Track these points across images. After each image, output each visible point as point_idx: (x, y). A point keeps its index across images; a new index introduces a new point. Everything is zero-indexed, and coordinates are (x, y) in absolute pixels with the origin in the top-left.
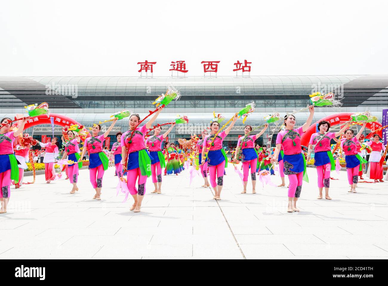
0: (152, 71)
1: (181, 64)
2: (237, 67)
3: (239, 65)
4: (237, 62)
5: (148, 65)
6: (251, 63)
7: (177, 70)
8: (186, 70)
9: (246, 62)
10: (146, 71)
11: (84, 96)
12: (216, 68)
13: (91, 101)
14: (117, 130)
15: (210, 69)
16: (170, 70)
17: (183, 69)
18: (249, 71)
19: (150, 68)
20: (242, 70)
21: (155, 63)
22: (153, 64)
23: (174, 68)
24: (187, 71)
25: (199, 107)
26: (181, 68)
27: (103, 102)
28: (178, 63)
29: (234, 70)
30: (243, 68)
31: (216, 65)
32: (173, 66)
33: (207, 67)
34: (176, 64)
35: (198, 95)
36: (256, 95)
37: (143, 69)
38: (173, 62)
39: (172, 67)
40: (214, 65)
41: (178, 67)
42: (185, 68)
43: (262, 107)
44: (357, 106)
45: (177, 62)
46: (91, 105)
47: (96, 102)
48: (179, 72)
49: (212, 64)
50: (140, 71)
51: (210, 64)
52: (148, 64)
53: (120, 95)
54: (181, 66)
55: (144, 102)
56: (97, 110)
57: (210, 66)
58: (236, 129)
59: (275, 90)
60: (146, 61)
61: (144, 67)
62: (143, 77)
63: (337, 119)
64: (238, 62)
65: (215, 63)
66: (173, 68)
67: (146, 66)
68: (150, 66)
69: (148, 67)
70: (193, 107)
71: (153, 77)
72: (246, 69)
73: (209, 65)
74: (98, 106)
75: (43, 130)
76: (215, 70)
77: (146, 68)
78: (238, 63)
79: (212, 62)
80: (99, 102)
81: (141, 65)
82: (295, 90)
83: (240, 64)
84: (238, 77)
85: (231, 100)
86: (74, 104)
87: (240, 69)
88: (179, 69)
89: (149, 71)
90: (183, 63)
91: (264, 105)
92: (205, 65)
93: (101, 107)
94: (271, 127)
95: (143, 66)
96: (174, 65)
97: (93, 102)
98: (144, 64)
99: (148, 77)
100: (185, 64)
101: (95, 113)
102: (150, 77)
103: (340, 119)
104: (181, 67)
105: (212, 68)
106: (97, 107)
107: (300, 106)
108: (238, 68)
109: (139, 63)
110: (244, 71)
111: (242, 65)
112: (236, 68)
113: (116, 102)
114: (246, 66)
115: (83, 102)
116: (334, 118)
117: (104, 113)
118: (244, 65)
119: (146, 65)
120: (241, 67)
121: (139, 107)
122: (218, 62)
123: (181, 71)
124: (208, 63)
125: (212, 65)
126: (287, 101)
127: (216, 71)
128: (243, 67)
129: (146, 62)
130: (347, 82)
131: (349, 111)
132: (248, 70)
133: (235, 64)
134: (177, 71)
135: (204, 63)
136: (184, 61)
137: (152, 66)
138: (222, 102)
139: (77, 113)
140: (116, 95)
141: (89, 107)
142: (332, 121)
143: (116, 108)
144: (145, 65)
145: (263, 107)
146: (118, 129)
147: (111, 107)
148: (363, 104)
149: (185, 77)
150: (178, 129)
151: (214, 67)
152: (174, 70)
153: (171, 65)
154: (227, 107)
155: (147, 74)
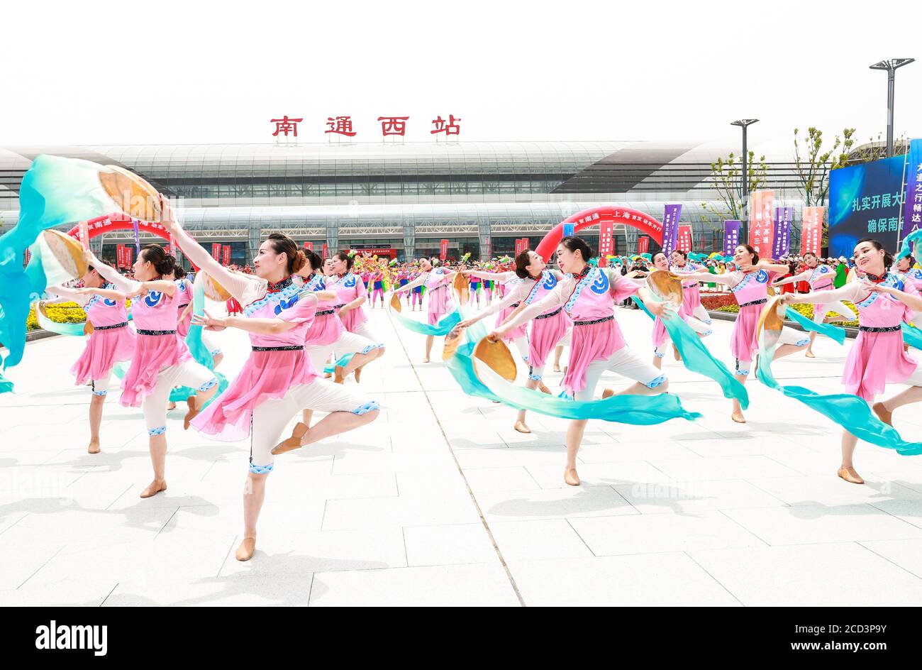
0: (295, 134)
1: (345, 121)
2: (437, 127)
3: (440, 124)
4: (437, 119)
5: (289, 124)
6: (459, 120)
7: (337, 131)
8: (352, 132)
9: (452, 119)
10: (286, 134)
11: (182, 177)
12: (403, 129)
13: (195, 186)
14: (241, 234)
15: (393, 130)
16: (326, 132)
17: (347, 130)
18: (458, 133)
19: (293, 129)
20: (445, 132)
21: (300, 120)
22: (297, 123)
23: (333, 128)
24: (354, 134)
25: (376, 195)
26: (344, 128)
27: (215, 188)
28: (340, 120)
29: (433, 132)
30: (447, 129)
31: (403, 124)
32: (331, 125)
33: (387, 126)
34: (336, 122)
35: (373, 175)
36: (468, 173)
37: (281, 131)
38: (330, 119)
39: (329, 128)
40: (399, 123)
41: (339, 128)
42: (350, 129)
43: (477, 193)
44: (625, 192)
45: (338, 118)
46: (195, 193)
47: (204, 187)
48: (340, 135)
49: (395, 121)
50: (275, 134)
51: (393, 121)
52: (288, 122)
53: (244, 176)
54: (344, 125)
55: (284, 186)
56: (206, 201)
57: (393, 125)
58: (436, 231)
59: (500, 165)
60: (286, 118)
61: (283, 127)
62: (280, 145)
63: (596, 216)
64: (439, 117)
65: (401, 121)
66: (331, 129)
67: (285, 126)
68: (292, 126)
69: (288, 127)
70: (366, 195)
71: (299, 145)
72: (453, 129)
73: (391, 123)
74: (206, 194)
75: (119, 236)
76: (400, 132)
77: (286, 128)
78: (439, 119)
79: (395, 119)
80: (209, 187)
81: (278, 124)
82: (531, 165)
83: (443, 122)
84: (439, 143)
85: (429, 183)
86: (168, 192)
87: (441, 130)
88: (341, 130)
89: (291, 134)
90: (348, 120)
91: (481, 190)
92: (384, 124)
93: (213, 196)
94: (492, 226)
95: (281, 126)
96: (333, 124)
97: (200, 187)
98: (283, 122)
99: (289, 145)
100: (350, 122)
101: (203, 206)
102: (293, 145)
103: (600, 216)
104: (344, 126)
105: (396, 129)
106: (207, 196)
107: (539, 192)
108: (439, 128)
109: (273, 121)
110: (448, 133)
111: (445, 124)
112: (435, 129)
113: (237, 187)
114: (452, 125)
115: (183, 188)
116: (591, 214)
117: (218, 206)
118: (449, 124)
119: (285, 123)
120: (444, 127)
121: (277, 195)
122: (406, 118)
123: (344, 133)
124: (388, 121)
125: (395, 123)
126: (517, 184)
127: (403, 134)
129: (286, 119)
130: (613, 152)
131: (614, 200)
133: (434, 122)
134: (337, 134)
135: (382, 121)
136: (349, 117)
137: (295, 125)
138: (413, 186)
140: (237, 176)
141: (192, 197)
142: (588, 219)
143: (239, 197)
144: (283, 124)
145: (480, 193)
146: (244, 232)
147: (229, 196)
148: (635, 189)
149: (351, 144)
150: (342, 232)
151: (399, 126)
152: (332, 131)
153: (328, 124)
154: (422, 194)
155: (287, 139)
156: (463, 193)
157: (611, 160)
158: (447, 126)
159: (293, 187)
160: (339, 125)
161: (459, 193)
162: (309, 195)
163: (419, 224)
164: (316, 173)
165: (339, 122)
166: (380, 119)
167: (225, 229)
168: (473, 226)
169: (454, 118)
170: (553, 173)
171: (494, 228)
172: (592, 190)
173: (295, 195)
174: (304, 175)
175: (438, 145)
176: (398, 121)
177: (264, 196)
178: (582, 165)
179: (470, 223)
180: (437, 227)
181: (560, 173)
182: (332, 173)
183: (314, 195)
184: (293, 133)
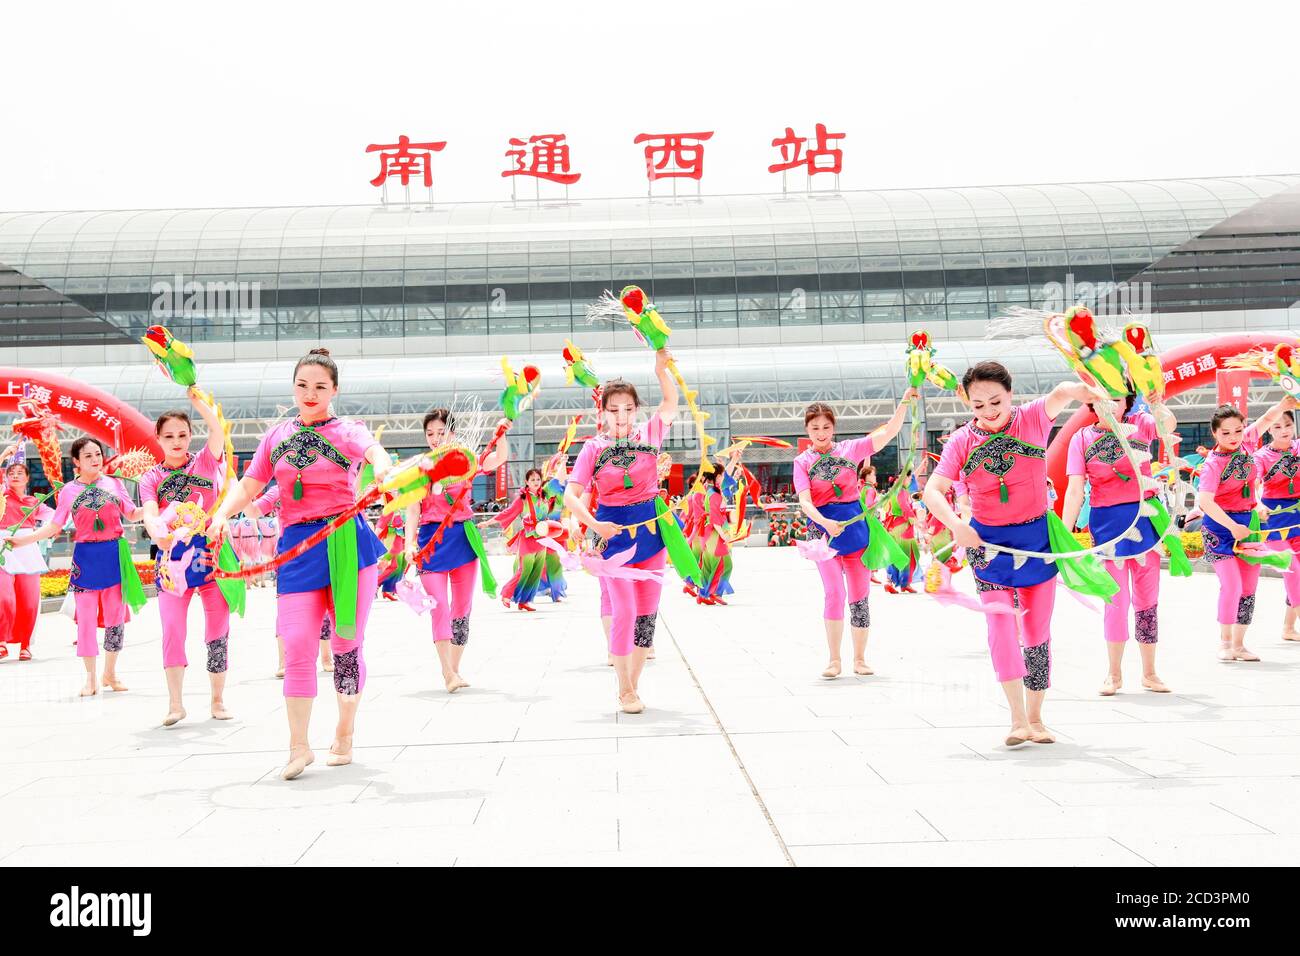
0: (428, 182)
1: (551, 147)
2: (785, 156)
3: (791, 147)
4: (783, 135)
5: (413, 157)
6: (841, 136)
7: (533, 172)
8: (570, 173)
9: (822, 133)
10: (405, 181)
12: (698, 163)
15: (672, 166)
16: (506, 174)
17: (558, 170)
18: (837, 168)
19: (421, 168)
21: (439, 146)
22: (431, 152)
23: (523, 165)
24: (574, 178)
26: (551, 164)
28: (539, 143)
29: (774, 169)
30: (810, 161)
31: (699, 150)
32: (516, 156)
33: (658, 157)
34: (529, 148)
36: (865, 269)
37: (392, 173)
38: (514, 142)
39: (511, 164)
40: (688, 148)
41: (536, 163)
42: (566, 166)
43: (890, 319)
45: (534, 139)
48: (541, 180)
49: (678, 144)
50: (378, 181)
51: (673, 144)
52: (411, 151)
53: (298, 286)
54: (551, 155)
55: (400, 310)
57: (672, 154)
58: (784, 415)
59: (947, 247)
60: (404, 140)
61: (397, 164)
62: (390, 207)
63: (1208, 362)
64: (789, 132)
65: (693, 142)
66: (517, 166)
67: (403, 160)
68: (420, 160)
69: (411, 163)
71: (436, 207)
72: (821, 161)
73: (667, 148)
74: (205, 332)
76: (691, 170)
77: (405, 166)
78: (790, 136)
79: (678, 137)
81: (384, 157)
82: (1029, 244)
83: (798, 142)
84: (791, 196)
85: (767, 295)
86: (107, 328)
87: (796, 163)
88: (543, 168)
89: (417, 180)
90: (559, 144)
91: (899, 312)
92: (649, 152)
93: (221, 338)
94: (930, 400)
95: (391, 161)
96: (522, 154)
98: (396, 151)
99: (412, 207)
100: (565, 149)
102: (422, 208)
103: (1216, 361)
104: (549, 159)
105: (681, 162)
106: (204, 337)
108: (791, 159)
109: (372, 148)
110: (813, 170)
111: (804, 147)
112: (780, 161)
114: (822, 150)
115: (144, 317)
116: (1192, 358)
117: (233, 360)
118: (814, 146)
119: (403, 154)
120: (802, 156)
121: (382, 332)
122: (706, 136)
123: (550, 176)
124: (661, 143)
125: (679, 147)
126: (994, 293)
127: (697, 174)
128: (811, 154)
129: (404, 142)
132: (832, 165)
133: (776, 142)
134: (533, 178)
135: (645, 144)
136: (562, 137)
137: (427, 157)
138: (726, 302)
139: (118, 363)
140: (282, 287)
142: (1186, 370)
143: (284, 338)
144: (397, 157)
145: (896, 320)
149: (567, 203)
150: (545, 422)
152: (520, 172)
153: (510, 153)
154: (749, 324)
155: (408, 193)
156: (854, 320)
158: (809, 152)
159: (421, 311)
160: (536, 156)
161: (843, 319)
162: (462, 332)
163: (740, 399)
164: (482, 277)
165: (536, 149)
166: (640, 138)
167: (249, 416)
168: (879, 402)
169: (828, 131)
170: (1089, 262)
171: (936, 405)
172: (1194, 303)
173: (428, 332)
174: (450, 282)
175: (789, 200)
176: (685, 142)
177: (349, 335)
178: (1166, 240)
179: (871, 394)
180: (785, 405)
181: (1107, 262)
182: (521, 276)
183: (474, 331)
184: (421, 178)
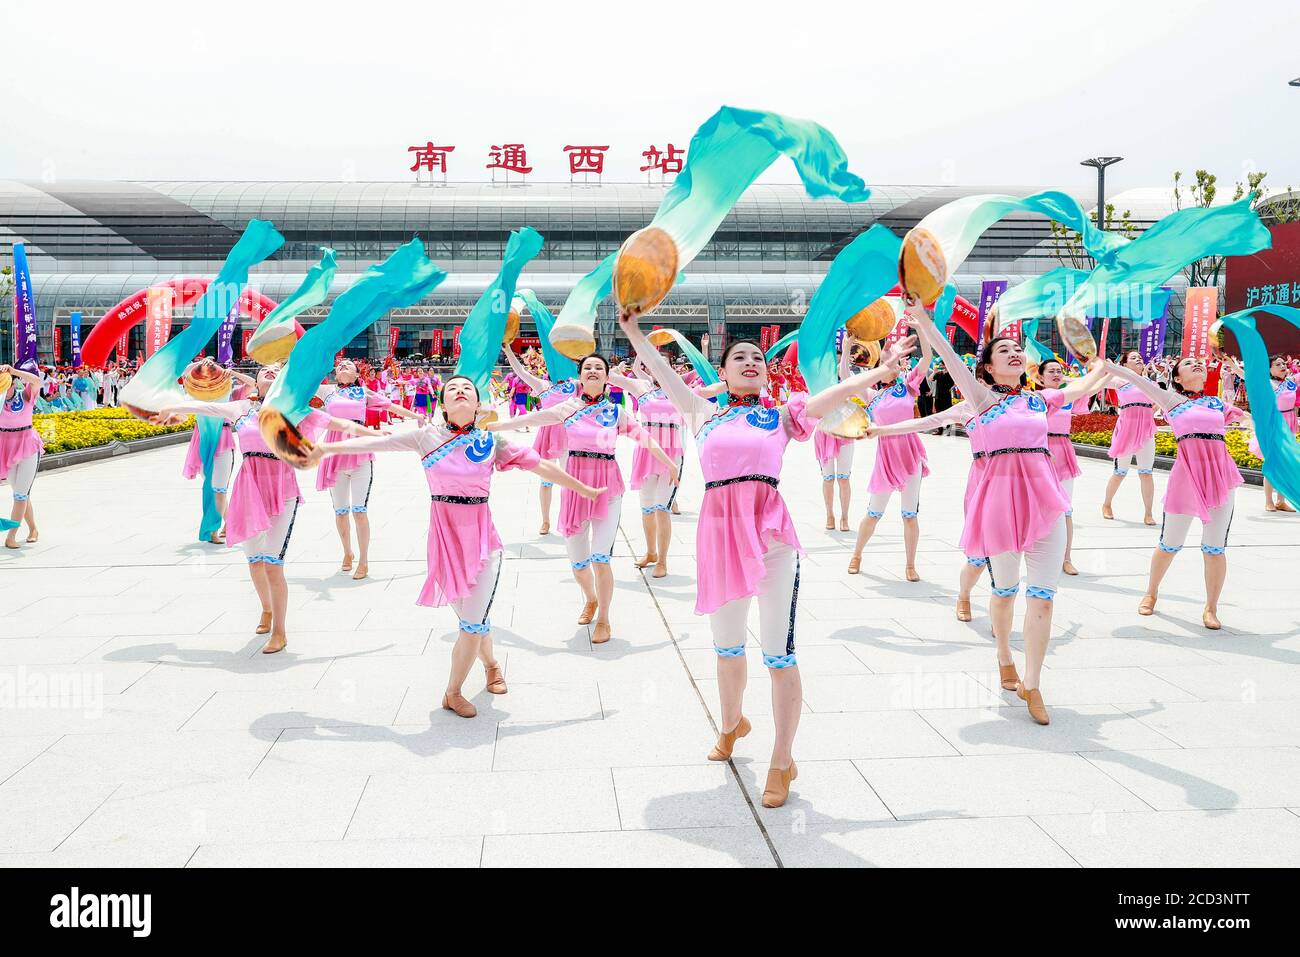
0: (444, 169)
1: (515, 152)
2: (650, 163)
3: (653, 157)
4: (649, 150)
5: (435, 155)
6: (682, 151)
7: (505, 166)
8: (526, 167)
9: (670, 147)
10: (430, 169)
12: (600, 164)
13: (298, 242)
15: (585, 165)
16: (489, 166)
17: (519, 165)
18: (679, 170)
19: (440, 161)
20: (661, 168)
21: (450, 149)
22: (446, 152)
23: (499, 161)
24: (529, 170)
25: (560, 258)
26: (515, 162)
28: (509, 149)
29: (643, 169)
30: (664, 165)
31: (601, 156)
32: (495, 156)
33: (577, 159)
34: (502, 152)
35: (556, 229)
37: (423, 163)
38: (494, 148)
39: (492, 160)
40: (594, 155)
41: (507, 161)
42: (524, 163)
45: (505, 147)
46: (298, 253)
47: (311, 244)
48: (509, 171)
49: (589, 152)
50: (415, 168)
51: (586, 152)
52: (434, 151)
53: (369, 229)
54: (515, 156)
57: (585, 158)
60: (430, 144)
61: (426, 158)
62: (422, 184)
64: (653, 147)
65: (598, 152)
66: (496, 162)
67: (429, 156)
68: (439, 157)
69: (434, 158)
70: (544, 259)
71: (448, 185)
72: (670, 165)
73: (582, 155)
76: (596, 167)
77: (430, 160)
78: (653, 150)
79: (589, 148)
80: (317, 244)
81: (418, 154)
82: (786, 219)
83: (658, 154)
84: (652, 185)
87: (656, 166)
88: (510, 164)
89: (437, 168)
90: (520, 150)
91: (712, 254)
92: (572, 156)
94: (727, 307)
95: (422, 157)
96: (499, 155)
97: (304, 244)
98: (425, 151)
99: (435, 184)
100: (524, 153)
102: (440, 185)
104: (514, 158)
105: (591, 163)
107: (796, 258)
108: (653, 164)
109: (411, 149)
110: (665, 170)
111: (661, 157)
112: (647, 164)
113: (358, 244)
114: (671, 159)
118: (667, 157)
119: (430, 153)
120: (660, 162)
122: (605, 148)
123: (514, 168)
124: (579, 151)
125: (589, 155)
126: (765, 247)
127: (599, 170)
128: (665, 162)
130: (906, 202)
132: (676, 168)
133: (645, 154)
134: (504, 170)
135: (570, 152)
136: (522, 146)
137: (443, 155)
139: (265, 272)
140: (359, 229)
141: (294, 258)
143: (361, 258)
144: (425, 154)
145: (711, 259)
147: (347, 258)
149: (524, 184)
151: (595, 159)
152: (497, 165)
153: (491, 154)
155: (432, 175)
157: (902, 214)
158: (663, 160)
160: (507, 156)
162: (462, 258)
164: (473, 226)
165: (506, 153)
166: (567, 148)
168: (700, 307)
169: (675, 148)
170: (818, 231)
171: (731, 310)
173: (442, 257)
174: (455, 229)
175: (650, 187)
176: (593, 151)
178: (859, 219)
179: (696, 302)
181: (828, 231)
182: (496, 226)
183: (469, 257)
184: (439, 167)
